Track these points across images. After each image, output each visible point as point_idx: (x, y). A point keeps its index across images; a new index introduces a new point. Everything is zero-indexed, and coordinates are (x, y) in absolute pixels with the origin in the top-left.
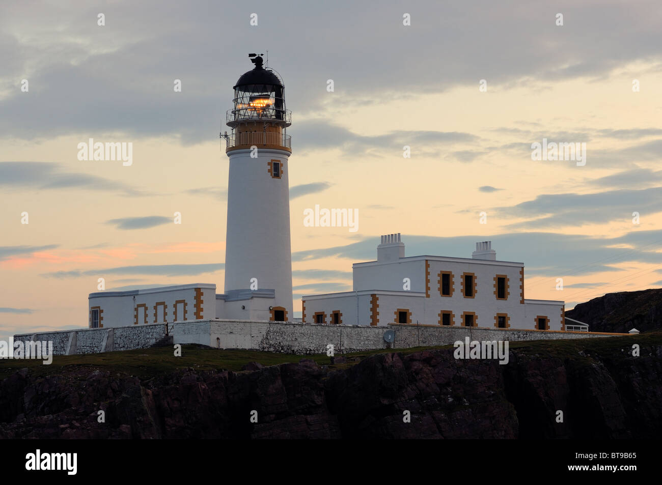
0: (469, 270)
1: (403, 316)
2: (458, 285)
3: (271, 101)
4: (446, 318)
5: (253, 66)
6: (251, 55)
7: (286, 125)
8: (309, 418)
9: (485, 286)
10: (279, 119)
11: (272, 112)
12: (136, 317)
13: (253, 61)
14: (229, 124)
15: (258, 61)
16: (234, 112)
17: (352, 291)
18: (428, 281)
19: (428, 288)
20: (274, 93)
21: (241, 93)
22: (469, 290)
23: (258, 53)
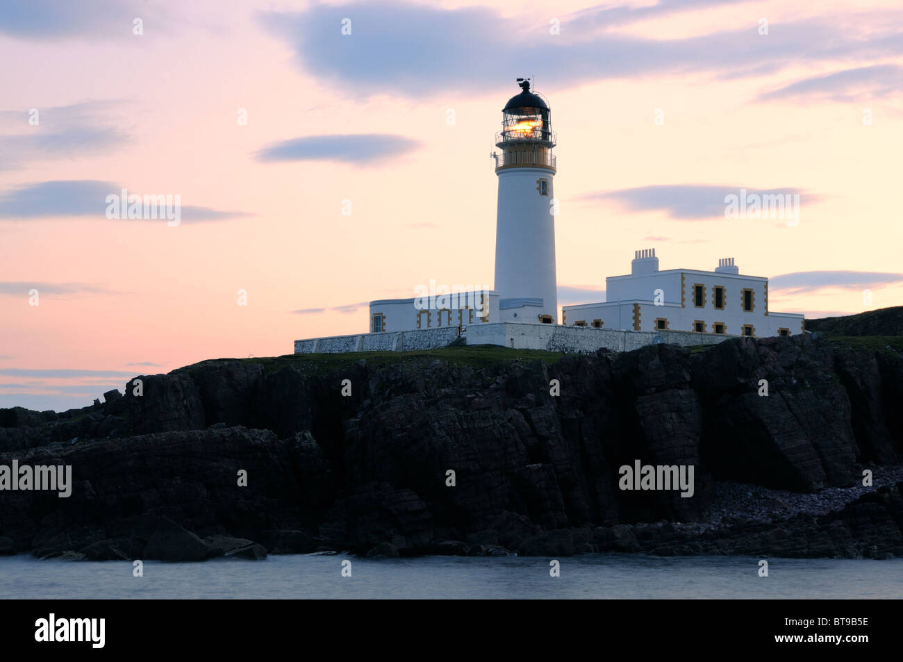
0: (720, 284)
1: (661, 324)
2: (709, 297)
3: (539, 123)
4: (699, 326)
5: (520, 91)
6: (518, 80)
7: (551, 145)
8: (681, 393)
9: (734, 299)
10: (544, 141)
11: (539, 134)
12: (419, 322)
13: (521, 85)
14: (499, 145)
15: (525, 86)
16: (503, 134)
17: (605, 301)
18: (683, 293)
19: (683, 300)
20: (540, 116)
21: (509, 116)
22: (719, 303)
23: (525, 78)
